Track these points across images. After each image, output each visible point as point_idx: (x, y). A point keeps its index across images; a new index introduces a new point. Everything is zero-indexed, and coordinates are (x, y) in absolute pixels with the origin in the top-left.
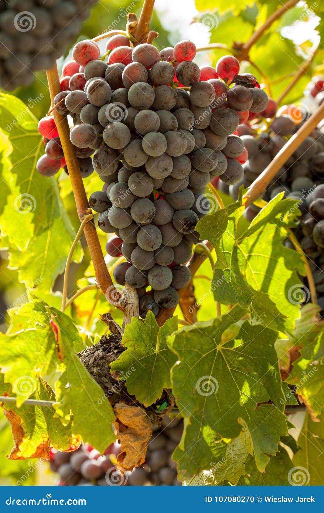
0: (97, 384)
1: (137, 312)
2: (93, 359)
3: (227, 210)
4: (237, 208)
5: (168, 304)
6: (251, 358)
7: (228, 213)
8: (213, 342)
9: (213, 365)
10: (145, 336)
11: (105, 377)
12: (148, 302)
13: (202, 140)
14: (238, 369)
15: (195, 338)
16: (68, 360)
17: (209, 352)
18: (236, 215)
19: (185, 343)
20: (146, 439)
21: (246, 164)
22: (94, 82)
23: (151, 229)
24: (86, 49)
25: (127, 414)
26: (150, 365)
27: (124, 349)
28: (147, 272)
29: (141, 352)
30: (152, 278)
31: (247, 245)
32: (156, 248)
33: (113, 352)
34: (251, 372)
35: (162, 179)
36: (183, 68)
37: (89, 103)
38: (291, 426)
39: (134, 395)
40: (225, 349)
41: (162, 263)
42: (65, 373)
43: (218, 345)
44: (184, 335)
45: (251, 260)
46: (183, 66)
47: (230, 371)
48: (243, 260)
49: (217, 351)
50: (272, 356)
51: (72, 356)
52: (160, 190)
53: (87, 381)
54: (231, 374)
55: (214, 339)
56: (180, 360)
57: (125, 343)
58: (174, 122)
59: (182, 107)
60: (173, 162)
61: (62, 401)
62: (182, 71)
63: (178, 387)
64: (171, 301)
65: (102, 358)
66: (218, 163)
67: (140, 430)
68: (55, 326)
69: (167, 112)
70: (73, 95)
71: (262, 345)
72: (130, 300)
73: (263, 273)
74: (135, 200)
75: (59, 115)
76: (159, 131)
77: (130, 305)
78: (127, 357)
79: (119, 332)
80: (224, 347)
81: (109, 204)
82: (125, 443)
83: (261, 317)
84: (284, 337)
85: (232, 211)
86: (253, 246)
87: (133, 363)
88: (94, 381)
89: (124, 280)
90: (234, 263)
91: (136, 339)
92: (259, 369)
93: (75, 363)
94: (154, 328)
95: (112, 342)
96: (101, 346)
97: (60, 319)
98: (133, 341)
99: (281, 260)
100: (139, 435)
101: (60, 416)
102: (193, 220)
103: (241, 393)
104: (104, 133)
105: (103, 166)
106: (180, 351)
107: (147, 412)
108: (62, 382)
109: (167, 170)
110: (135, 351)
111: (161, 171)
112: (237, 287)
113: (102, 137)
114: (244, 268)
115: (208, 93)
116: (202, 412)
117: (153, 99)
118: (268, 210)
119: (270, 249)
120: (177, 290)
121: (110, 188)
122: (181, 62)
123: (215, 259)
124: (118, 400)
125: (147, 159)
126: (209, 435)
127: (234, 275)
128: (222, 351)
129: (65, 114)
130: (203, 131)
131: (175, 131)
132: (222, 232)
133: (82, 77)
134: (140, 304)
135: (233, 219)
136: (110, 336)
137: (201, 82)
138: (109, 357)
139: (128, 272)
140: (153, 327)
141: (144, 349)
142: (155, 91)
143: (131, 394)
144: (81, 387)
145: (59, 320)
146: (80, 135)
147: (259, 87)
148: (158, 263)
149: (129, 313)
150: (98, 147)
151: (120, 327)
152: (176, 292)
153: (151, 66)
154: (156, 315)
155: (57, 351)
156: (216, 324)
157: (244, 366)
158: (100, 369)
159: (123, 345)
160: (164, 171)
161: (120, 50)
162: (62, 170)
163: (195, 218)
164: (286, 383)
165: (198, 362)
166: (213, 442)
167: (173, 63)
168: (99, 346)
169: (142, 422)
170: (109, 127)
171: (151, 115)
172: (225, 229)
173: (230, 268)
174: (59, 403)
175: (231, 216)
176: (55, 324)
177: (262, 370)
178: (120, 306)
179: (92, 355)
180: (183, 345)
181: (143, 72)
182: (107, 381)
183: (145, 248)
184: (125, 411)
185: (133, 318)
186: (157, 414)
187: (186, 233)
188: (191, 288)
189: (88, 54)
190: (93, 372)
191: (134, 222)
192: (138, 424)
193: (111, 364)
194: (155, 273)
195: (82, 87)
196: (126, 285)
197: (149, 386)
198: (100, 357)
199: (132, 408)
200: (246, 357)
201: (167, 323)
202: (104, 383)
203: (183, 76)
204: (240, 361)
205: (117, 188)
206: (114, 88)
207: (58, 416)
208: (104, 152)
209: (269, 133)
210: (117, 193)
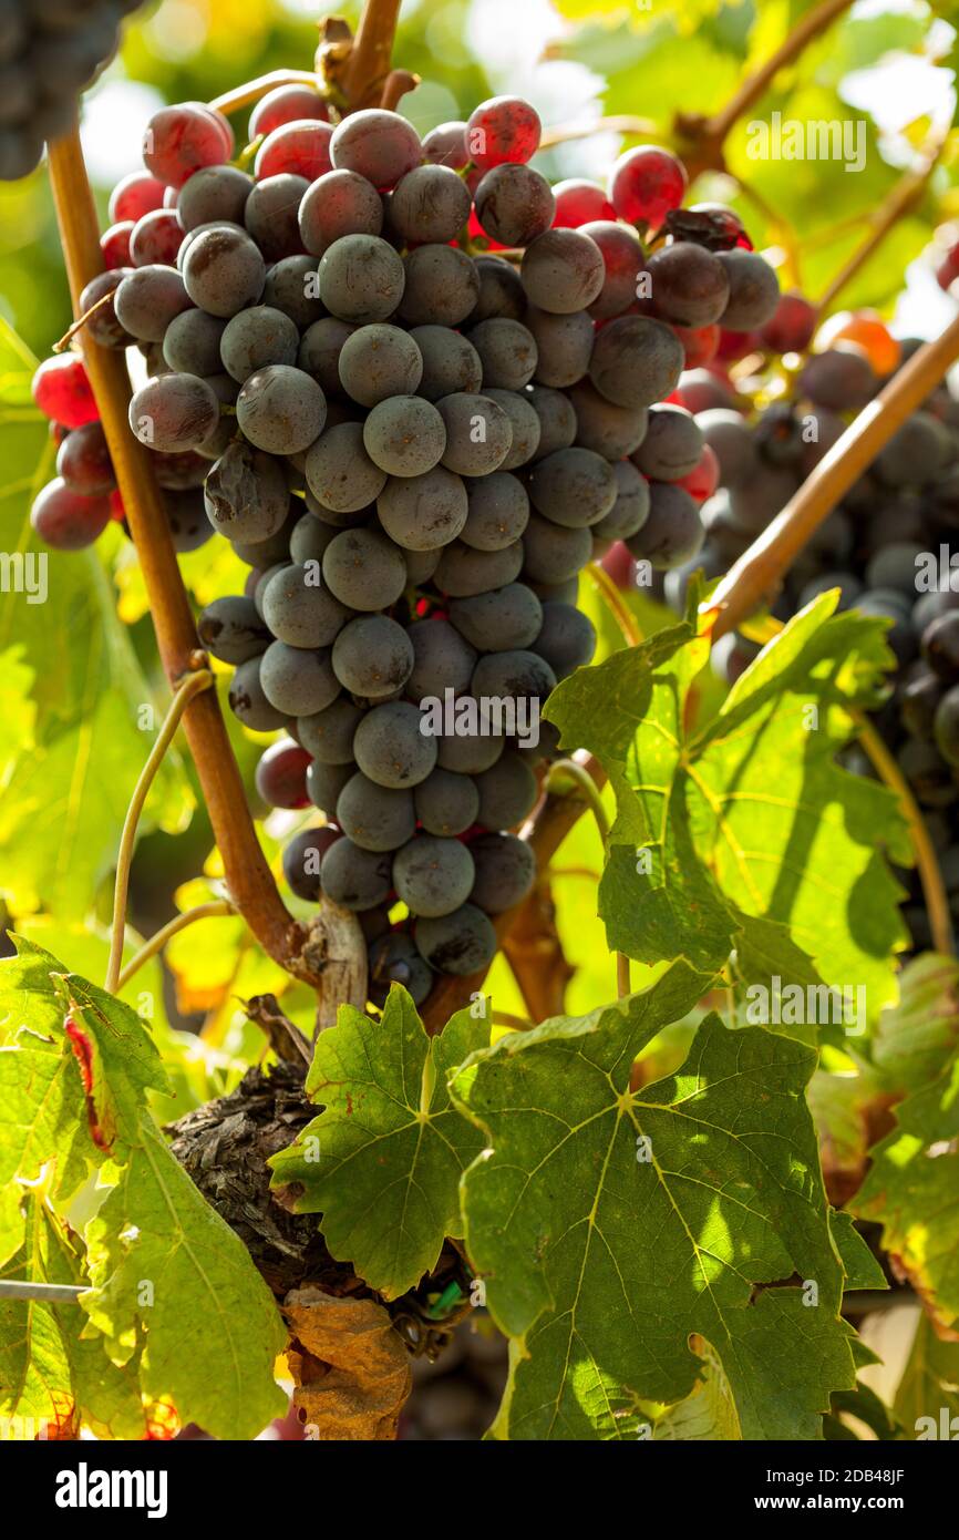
0: (227, 1227)
1: (360, 989)
2: (214, 1144)
3: (648, 649)
4: (681, 644)
5: (460, 960)
6: (730, 1137)
7: (651, 660)
8: (605, 1085)
9: (606, 1160)
10: (383, 1068)
11: (255, 1203)
12: (397, 955)
13: (562, 421)
14: (690, 1171)
15: (545, 1073)
16: (130, 1148)
17: (592, 1119)
18: (679, 667)
19: (510, 1088)
20: (388, 1404)
21: (717, 506)
22: (208, 238)
23: (399, 715)
24: (181, 132)
25: (328, 1324)
26: (403, 1163)
27: (316, 1110)
28: (392, 855)
29: (371, 1120)
30: (407, 875)
31: (719, 766)
32: (417, 777)
33: (279, 1120)
34: (731, 1182)
35: (434, 551)
36: (498, 186)
37: (192, 306)
38: (867, 1357)
39: (349, 1260)
40: (647, 1108)
41: (440, 827)
42: (118, 1193)
43: (622, 1093)
44: (506, 1062)
45: (734, 816)
46: (498, 181)
47: (661, 1178)
48: (708, 815)
49: (620, 1114)
50: (796, 1129)
51: (140, 1135)
52: (429, 587)
53: (190, 1216)
54: (667, 1190)
55: (608, 1076)
56: (494, 1147)
57: (316, 1091)
58: (469, 364)
59: (494, 315)
60: (470, 495)
61: (107, 1283)
62: (493, 196)
63: (488, 1234)
64: (471, 950)
65: (245, 1140)
66: (619, 496)
67: (372, 1375)
68: (80, 1038)
69: (447, 331)
70: (142, 280)
71: (766, 1092)
72: (336, 950)
73: (773, 858)
74: (346, 623)
75: (99, 349)
76: (419, 392)
77: (338, 968)
78: (326, 1135)
79: (300, 1055)
80: (641, 1101)
81: (263, 637)
82: (323, 1420)
84: (841, 1065)
85: (667, 655)
86: (741, 770)
87: (344, 1157)
88: (216, 1218)
89: (317, 886)
90: (674, 826)
91: (354, 1079)
92: (757, 1171)
93: (152, 1159)
94: (413, 1040)
95: (280, 1087)
96: (244, 1102)
97: (99, 1014)
98: (344, 1082)
99: (833, 815)
100: (369, 1393)
101: (102, 1335)
102: (538, 685)
103: (701, 1252)
104: (239, 403)
105: (238, 511)
106: (493, 1115)
107: (392, 1316)
108: (108, 1221)
109: (447, 520)
110: (349, 1119)
111: (428, 524)
112: (685, 903)
113: (234, 418)
114: (708, 842)
115: (580, 268)
116: (570, 1314)
117: (400, 288)
118: (786, 649)
119: (794, 780)
120: (492, 916)
121: (267, 582)
122: (490, 166)
123: (611, 815)
124: (299, 1278)
125: (382, 485)
126: (592, 1392)
127: (674, 864)
128: (635, 1113)
129: (118, 344)
130: (566, 392)
131: (472, 392)
132: (636, 724)
133: (172, 222)
134: (370, 962)
135: (671, 680)
136: (272, 1069)
137: (556, 232)
138: (268, 1138)
139: (331, 858)
140: (410, 1037)
141: (380, 1110)
142: (406, 262)
143: (339, 1258)
144: (170, 1237)
145: (97, 1019)
146: (162, 409)
147: (749, 247)
148: (425, 827)
149: (333, 992)
150: (223, 448)
151: (304, 1039)
152: (488, 921)
153: (393, 185)
154: (420, 1000)
156: (613, 1026)
157: (707, 1162)
158: (238, 1178)
159: (310, 1096)
160: (436, 523)
161: (294, 136)
162: (113, 530)
163: (546, 677)
164: (847, 1218)
165: (553, 1150)
166: (607, 1414)
167: (466, 172)
168: (235, 1101)
169: (374, 1348)
170: (255, 381)
171: (391, 340)
172: (643, 712)
173: (661, 841)
174: (100, 1291)
175: (663, 670)
176: (83, 1030)
177: (768, 1174)
178: (305, 971)
179: (212, 1131)
180: (504, 1097)
181: (367, 202)
182: (260, 1216)
183: (380, 779)
184: (318, 1313)
185: (343, 1008)
186: (428, 1322)
188: (544, 910)
189: (188, 147)
190: (216, 1186)
191: (344, 695)
192: (362, 1356)
193: (272, 1161)
194: (415, 861)
195: (169, 257)
196: (323, 901)
197: (398, 1231)
198: (237, 1136)
199: (342, 1305)
200: (714, 1134)
201: (454, 1023)
202: (249, 1222)
203: (499, 215)
204: (696, 1146)
205: (286, 583)
206: (271, 257)
207: (95, 1336)
208: (242, 466)
209: (794, 404)
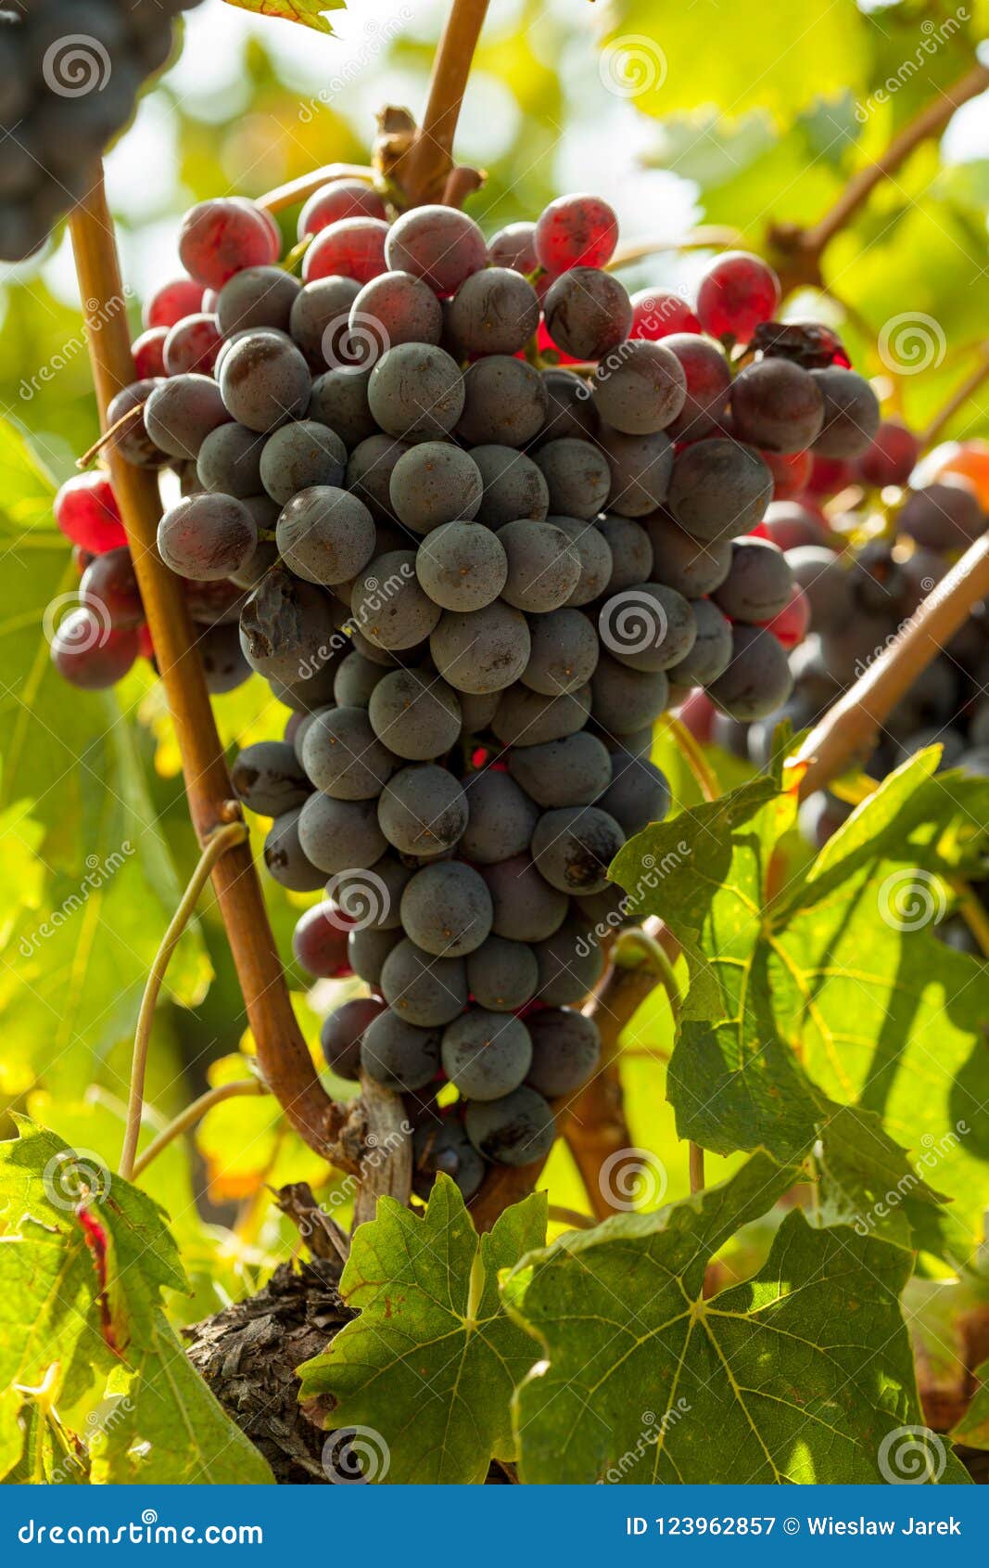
0: (249, 1443)
1: (403, 1179)
2: (237, 1349)
3: (728, 805)
4: (765, 801)
5: (516, 1149)
6: (815, 1350)
7: (730, 817)
8: (675, 1290)
9: (676, 1376)
10: (425, 1268)
11: (282, 1417)
12: (446, 1142)
13: (637, 554)
14: (771, 1388)
15: (607, 1279)
16: (142, 1353)
17: (661, 1328)
18: (762, 826)
19: (569, 1293)
21: (807, 654)
22: (248, 345)
23: (451, 875)
24: (223, 227)
26: (446, 1374)
27: (350, 1315)
28: (441, 1031)
29: (412, 1326)
30: (457, 1053)
31: (807, 940)
32: (470, 945)
33: (311, 1324)
34: (816, 1401)
35: (493, 694)
36: (570, 292)
37: (229, 419)
40: (723, 1317)
41: (495, 1000)
43: (695, 1300)
44: (565, 1264)
45: (825, 996)
46: (570, 287)
47: (738, 1396)
48: (795, 993)
49: (692, 1323)
50: (889, 1342)
51: (154, 1338)
52: (487, 735)
53: (207, 1431)
54: (745, 1409)
55: (680, 1280)
56: (550, 1359)
57: (351, 1293)
58: (534, 488)
59: (563, 435)
60: (533, 633)
62: (565, 303)
63: (543, 1458)
64: (527, 1138)
65: (272, 1346)
66: (698, 638)
68: (93, 1228)
69: (514, 451)
70: (174, 390)
71: (856, 1300)
72: (378, 1135)
73: (867, 1041)
74: (394, 773)
75: (128, 466)
76: (480, 518)
78: (362, 1341)
79: (336, 1250)
80: (715, 1308)
81: (303, 787)
83: (854, 1199)
84: (941, 1273)
85: (749, 812)
87: (382, 1366)
88: (237, 1434)
89: (358, 1063)
90: (755, 1003)
91: (394, 1279)
92: (846, 1388)
93: (167, 1366)
94: (460, 1237)
95: (312, 1286)
96: (272, 1303)
97: (111, 1203)
98: (383, 1283)
99: (934, 996)
102: (604, 842)
103: (782, 1479)
104: (279, 527)
105: (275, 647)
106: (550, 1323)
108: (113, 1437)
109: (507, 660)
110: (388, 1324)
111: (487, 664)
112: (765, 1088)
113: (274, 543)
114: (795, 1025)
115: (658, 383)
117: (459, 404)
118: (881, 810)
119: (890, 956)
120: (551, 1100)
121: (308, 726)
122: (562, 270)
123: (684, 988)
125: (436, 620)
127: (754, 1044)
128: (709, 1322)
129: (150, 465)
130: (642, 522)
131: (537, 520)
132: (713, 889)
133: (211, 327)
135: (753, 841)
136: (304, 1267)
137: (633, 345)
138: (297, 1344)
139: (372, 1033)
140: (456, 1234)
141: (422, 1315)
142: (467, 375)
144: (186, 1454)
145: (111, 1211)
146: (194, 532)
147: (848, 365)
148: (479, 1000)
149: (373, 1181)
150: (260, 578)
151: (340, 1234)
152: (546, 1105)
153: (453, 289)
154: (471, 1191)
155: (99, 1319)
156: (684, 1225)
157: (790, 1378)
158: (262, 1388)
159: (345, 1298)
160: (495, 664)
161: (346, 234)
162: (141, 667)
163: (614, 836)
165: (617, 1365)
167: (535, 277)
168: (263, 1302)
170: (297, 503)
171: (448, 459)
172: (722, 876)
173: (739, 1019)
175: (744, 830)
176: (96, 1218)
177: (858, 1391)
178: (343, 1157)
179: (236, 1335)
180: (562, 1303)
181: (425, 307)
182: (286, 1430)
183: (429, 947)
185: (383, 1201)
187: (580, 891)
188: (610, 1095)
189: (230, 245)
190: (238, 1397)
191: (392, 853)
193: (301, 1370)
194: (466, 1038)
195: (206, 367)
196: (364, 1080)
197: (441, 1450)
198: (263, 1342)
201: (506, 1218)
202: (274, 1438)
203: (571, 324)
205: (328, 728)
206: (318, 366)
208: (282, 597)
209: (892, 540)
210: (331, 744)
